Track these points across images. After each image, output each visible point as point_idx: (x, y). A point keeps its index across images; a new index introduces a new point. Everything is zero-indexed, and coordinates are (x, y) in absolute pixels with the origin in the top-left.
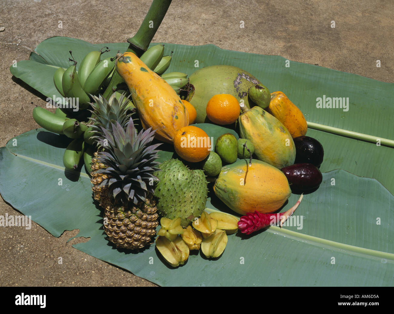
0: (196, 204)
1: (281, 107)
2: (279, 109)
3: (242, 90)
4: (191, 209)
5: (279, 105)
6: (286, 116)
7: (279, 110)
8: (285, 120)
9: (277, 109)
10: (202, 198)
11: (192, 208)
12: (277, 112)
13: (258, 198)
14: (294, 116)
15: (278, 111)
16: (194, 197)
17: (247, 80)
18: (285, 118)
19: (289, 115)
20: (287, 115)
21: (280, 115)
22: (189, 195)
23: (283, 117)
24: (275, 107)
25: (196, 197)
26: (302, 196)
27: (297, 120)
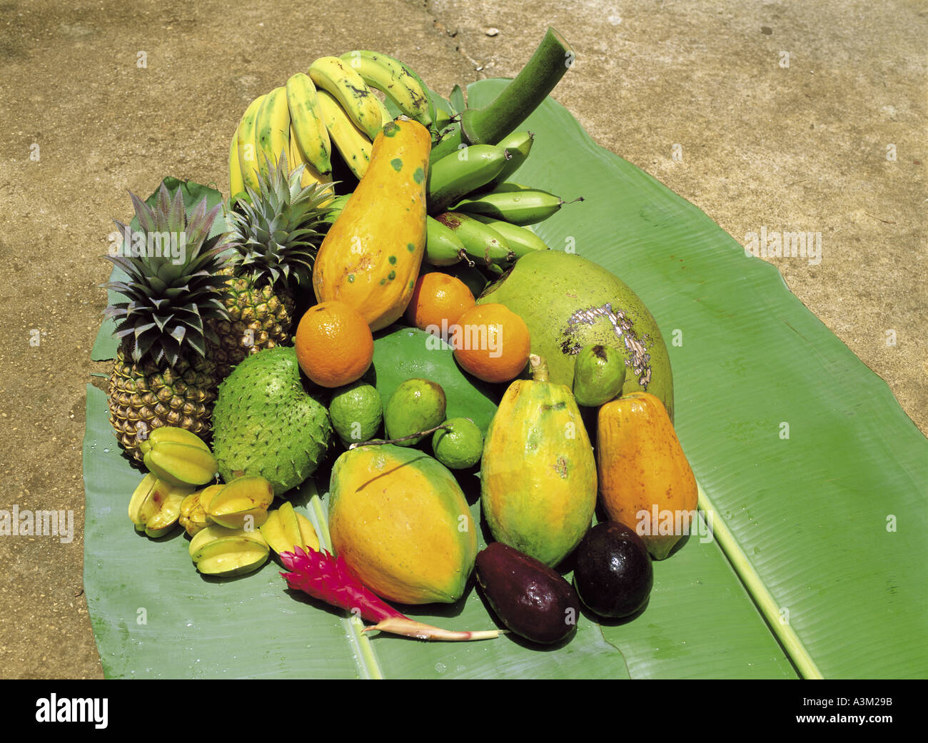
0: (261, 458)
1: (619, 426)
2: (613, 428)
3: (581, 338)
4: (246, 458)
5: (617, 419)
6: (620, 455)
7: (611, 432)
8: (613, 464)
9: (608, 426)
10: (279, 456)
11: (248, 458)
12: (606, 434)
13: (356, 535)
14: (642, 472)
15: (609, 433)
16: (262, 440)
17: (614, 329)
18: (616, 458)
19: (630, 460)
20: (624, 457)
21: (609, 444)
22: (254, 429)
23: (613, 454)
24: (607, 420)
25: (267, 443)
26: (495, 633)
27: (643, 485)
